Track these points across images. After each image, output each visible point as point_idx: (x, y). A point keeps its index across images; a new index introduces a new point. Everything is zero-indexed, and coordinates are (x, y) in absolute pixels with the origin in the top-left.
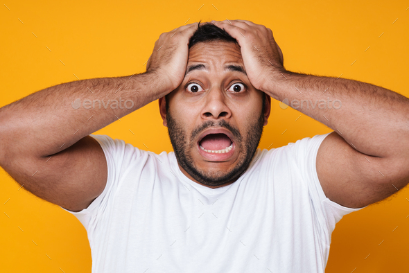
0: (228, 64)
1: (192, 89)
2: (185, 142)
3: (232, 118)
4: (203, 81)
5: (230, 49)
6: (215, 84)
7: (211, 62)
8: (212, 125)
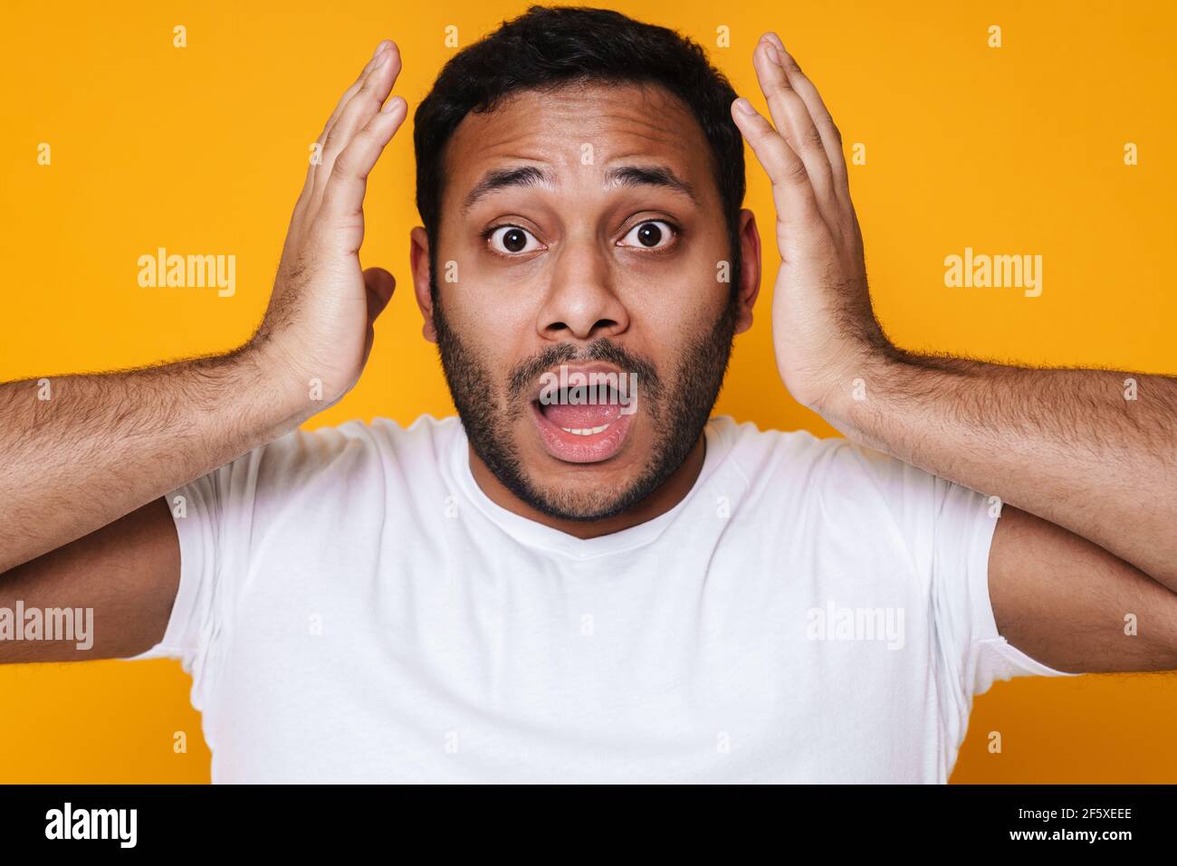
0: (618, 164)
1: (507, 241)
2: (495, 406)
3: (632, 332)
4: (541, 218)
5: (624, 111)
6: (579, 230)
7: (561, 159)
8: (569, 357)
